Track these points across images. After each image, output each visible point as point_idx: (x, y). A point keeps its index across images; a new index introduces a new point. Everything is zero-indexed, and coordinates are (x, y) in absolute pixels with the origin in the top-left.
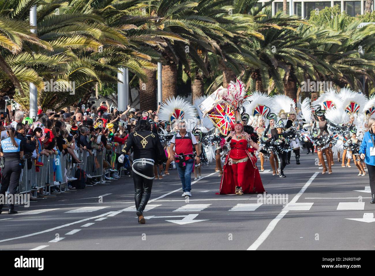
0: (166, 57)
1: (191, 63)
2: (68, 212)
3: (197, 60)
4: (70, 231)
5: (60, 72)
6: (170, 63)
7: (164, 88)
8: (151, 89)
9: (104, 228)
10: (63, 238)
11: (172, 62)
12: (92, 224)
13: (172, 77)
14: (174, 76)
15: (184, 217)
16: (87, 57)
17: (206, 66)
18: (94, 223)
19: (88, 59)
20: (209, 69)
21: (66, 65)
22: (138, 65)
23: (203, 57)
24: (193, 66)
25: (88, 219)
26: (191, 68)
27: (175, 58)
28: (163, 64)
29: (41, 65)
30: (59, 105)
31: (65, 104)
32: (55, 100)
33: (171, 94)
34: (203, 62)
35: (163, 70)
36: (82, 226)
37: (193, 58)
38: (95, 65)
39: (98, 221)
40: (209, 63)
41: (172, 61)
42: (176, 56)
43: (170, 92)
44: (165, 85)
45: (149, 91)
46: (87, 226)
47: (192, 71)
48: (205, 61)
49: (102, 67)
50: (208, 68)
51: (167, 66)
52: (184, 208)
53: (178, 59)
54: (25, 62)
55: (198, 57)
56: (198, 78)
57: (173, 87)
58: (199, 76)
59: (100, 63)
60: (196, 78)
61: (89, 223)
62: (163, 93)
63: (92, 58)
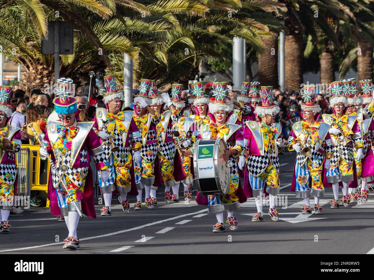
0: (290, 26)
1: (319, 33)
2: (163, 207)
3: (327, 30)
4: (162, 229)
5: (159, 41)
6: (295, 33)
7: (287, 62)
8: (271, 63)
9: (202, 226)
10: (153, 237)
11: (297, 32)
12: (188, 221)
13: (297, 49)
14: (299, 48)
15: (298, 215)
16: (192, 24)
17: (336, 37)
18: (191, 220)
19: (195, 26)
20: (340, 41)
21: (165, 33)
22: (252, 35)
23: (334, 26)
24: (321, 36)
25: (185, 215)
26: (320, 39)
27: (301, 27)
28: (286, 34)
29: (136, 34)
30: (161, 80)
31: (167, 79)
32: (156, 75)
33: (296, 69)
34: (333, 33)
35: (286, 41)
36: (177, 224)
37: (322, 28)
38: (202, 34)
39: (196, 218)
40: (341, 33)
41: (297, 30)
42: (302, 25)
43: (294, 67)
44: (288, 58)
45: (269, 65)
46: (182, 224)
47: (321, 43)
48: (335, 31)
49: (210, 36)
50: (340, 39)
51: (290, 36)
52: (299, 204)
53: (304, 28)
54: (117, 29)
55: (328, 26)
56: (328, 51)
57: (298, 61)
58: (328, 49)
59: (208, 31)
60: (325, 50)
61: (186, 220)
62: (286, 68)
63: (199, 26)
